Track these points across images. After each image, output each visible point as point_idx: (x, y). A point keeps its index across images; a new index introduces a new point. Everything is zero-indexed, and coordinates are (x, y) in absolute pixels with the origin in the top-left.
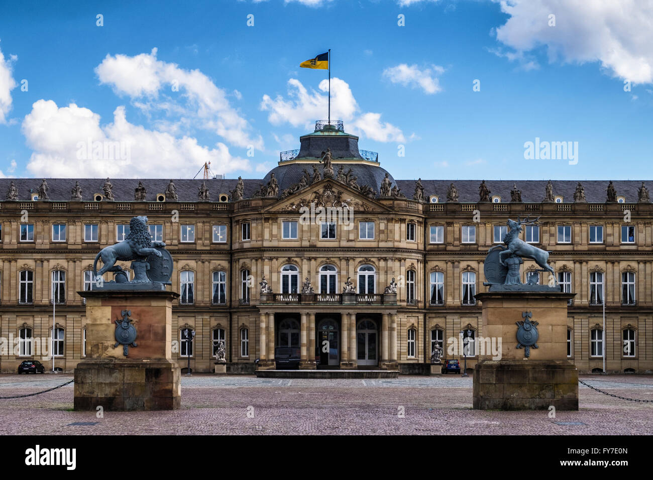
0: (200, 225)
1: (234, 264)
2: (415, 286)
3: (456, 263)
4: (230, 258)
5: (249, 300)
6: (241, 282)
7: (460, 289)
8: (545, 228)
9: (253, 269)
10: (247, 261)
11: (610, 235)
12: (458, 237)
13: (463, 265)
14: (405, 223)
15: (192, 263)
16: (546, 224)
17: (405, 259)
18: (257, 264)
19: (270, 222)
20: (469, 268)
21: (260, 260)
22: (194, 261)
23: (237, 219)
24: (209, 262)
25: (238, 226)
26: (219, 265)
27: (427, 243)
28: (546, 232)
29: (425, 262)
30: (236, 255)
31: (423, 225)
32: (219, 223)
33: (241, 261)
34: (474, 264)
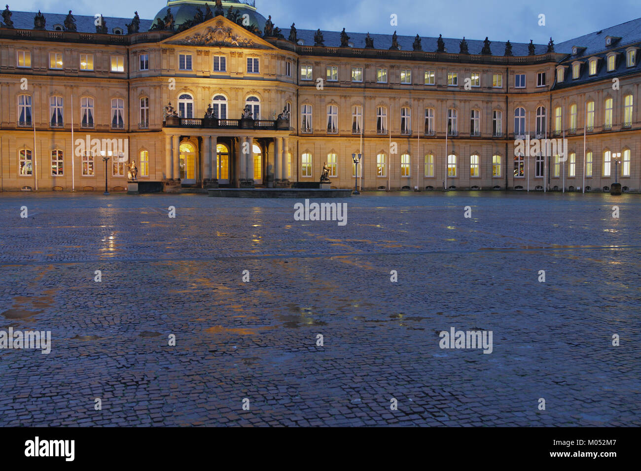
0: (99, 55)
1: (132, 92)
2: (291, 115)
3: (323, 97)
4: (127, 87)
5: (147, 126)
6: (139, 108)
7: (326, 120)
8: (392, 71)
9: (152, 97)
10: (146, 89)
11: (440, 78)
12: (324, 75)
13: (328, 99)
14: (284, 60)
15: (92, 90)
16: (392, 67)
17: (285, 92)
18: (155, 92)
19: (168, 53)
20: (333, 102)
21: (158, 88)
22: (94, 88)
23: (134, 50)
24: (108, 90)
25: (135, 57)
26: (117, 92)
27: (299, 78)
28: (392, 74)
29: (298, 95)
30: (133, 83)
31: (296, 63)
32: (118, 53)
33: (139, 89)
34: (337, 99)
